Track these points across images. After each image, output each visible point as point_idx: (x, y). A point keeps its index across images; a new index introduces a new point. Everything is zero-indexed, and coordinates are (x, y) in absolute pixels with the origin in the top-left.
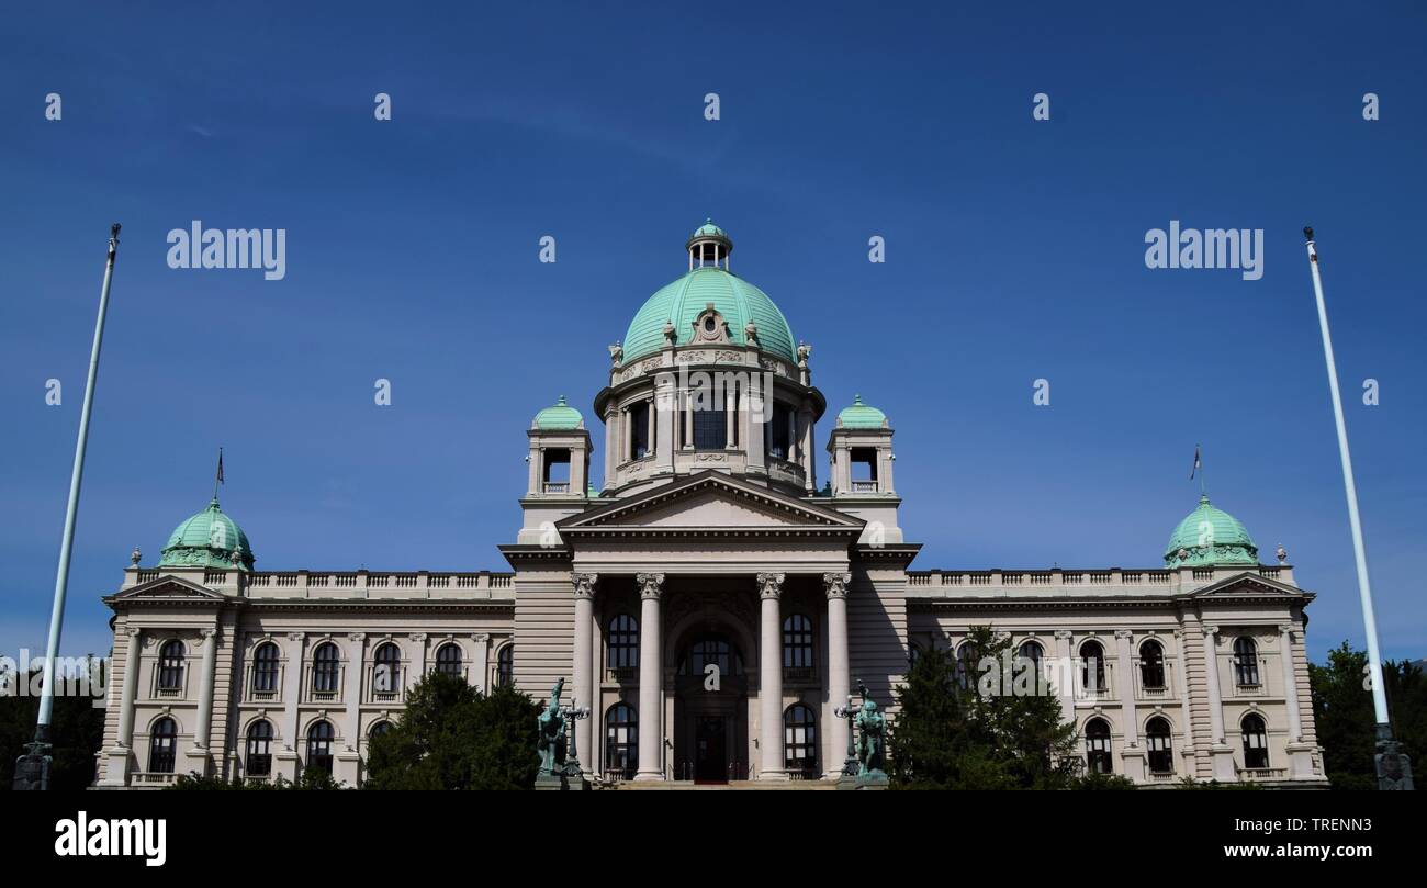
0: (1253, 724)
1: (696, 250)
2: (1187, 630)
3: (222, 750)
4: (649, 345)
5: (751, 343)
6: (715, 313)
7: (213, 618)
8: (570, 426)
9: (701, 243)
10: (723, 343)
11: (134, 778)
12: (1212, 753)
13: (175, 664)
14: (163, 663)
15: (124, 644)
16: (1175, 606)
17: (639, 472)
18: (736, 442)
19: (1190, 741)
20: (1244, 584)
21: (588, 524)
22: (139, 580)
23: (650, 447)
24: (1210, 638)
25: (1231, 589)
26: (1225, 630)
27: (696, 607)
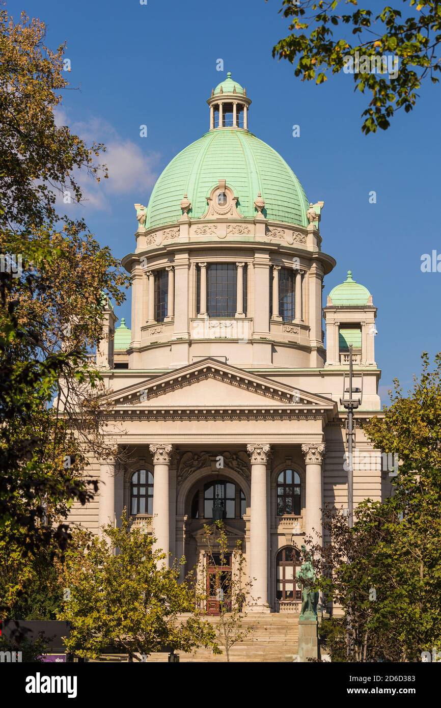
1: (216, 108)
5: (260, 216)
6: (227, 188)
9: (220, 102)
10: (231, 216)
17: (160, 335)
18: (245, 310)
23: (170, 313)
27: (203, 464)
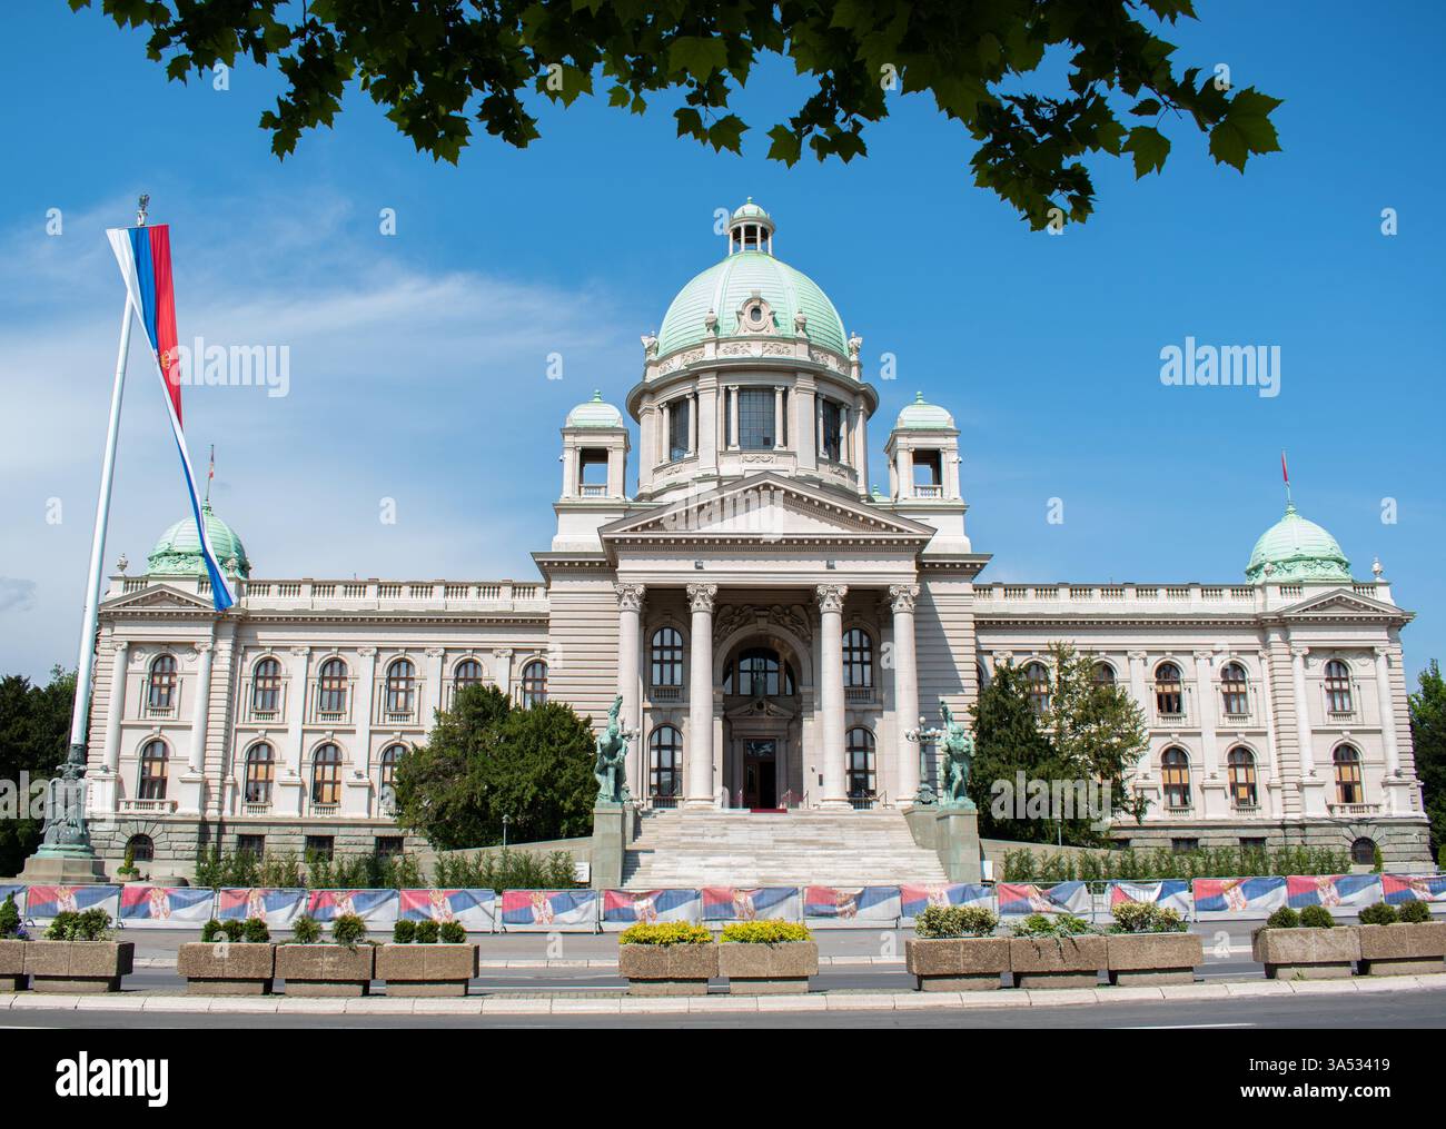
0: (1345, 755)
1: (737, 233)
2: (1274, 651)
3: (219, 775)
4: (689, 335)
5: (801, 334)
6: (761, 301)
7: (209, 630)
8: (610, 424)
9: (742, 225)
10: (768, 334)
11: (122, 805)
12: (1301, 787)
13: (165, 680)
14: (153, 681)
15: (110, 659)
16: (1260, 625)
17: (680, 474)
18: (785, 442)
19: (1276, 773)
20: (1337, 602)
21: (635, 529)
22: (126, 589)
23: (691, 446)
24: (1299, 661)
25: (1324, 606)
26: (1315, 651)
27: (747, 621)
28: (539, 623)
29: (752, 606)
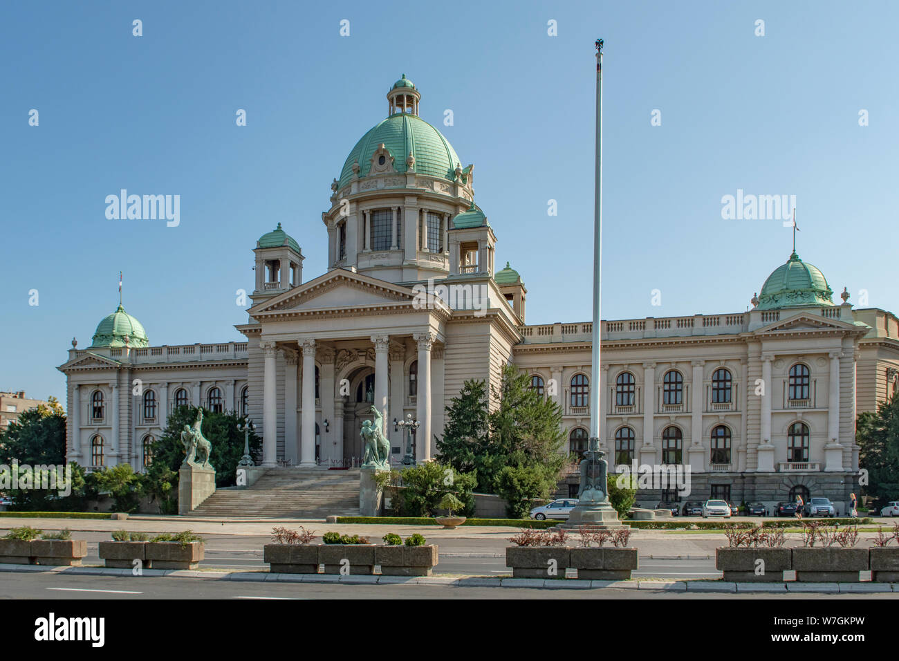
0: (799, 429)
3: (127, 453)
5: (410, 170)
7: (115, 376)
10: (388, 172)
13: (100, 405)
16: (742, 340)
18: (399, 244)
19: (744, 442)
20: (801, 322)
21: (267, 309)
23: (347, 250)
24: (767, 365)
25: (789, 326)
26: (780, 357)
27: (355, 359)
28: (243, 365)
29: (357, 349)
